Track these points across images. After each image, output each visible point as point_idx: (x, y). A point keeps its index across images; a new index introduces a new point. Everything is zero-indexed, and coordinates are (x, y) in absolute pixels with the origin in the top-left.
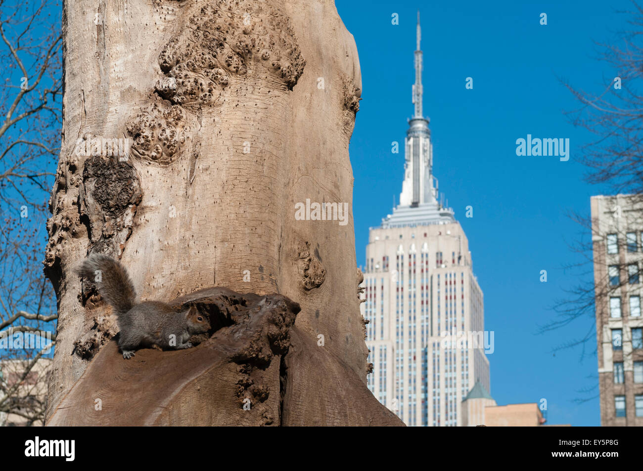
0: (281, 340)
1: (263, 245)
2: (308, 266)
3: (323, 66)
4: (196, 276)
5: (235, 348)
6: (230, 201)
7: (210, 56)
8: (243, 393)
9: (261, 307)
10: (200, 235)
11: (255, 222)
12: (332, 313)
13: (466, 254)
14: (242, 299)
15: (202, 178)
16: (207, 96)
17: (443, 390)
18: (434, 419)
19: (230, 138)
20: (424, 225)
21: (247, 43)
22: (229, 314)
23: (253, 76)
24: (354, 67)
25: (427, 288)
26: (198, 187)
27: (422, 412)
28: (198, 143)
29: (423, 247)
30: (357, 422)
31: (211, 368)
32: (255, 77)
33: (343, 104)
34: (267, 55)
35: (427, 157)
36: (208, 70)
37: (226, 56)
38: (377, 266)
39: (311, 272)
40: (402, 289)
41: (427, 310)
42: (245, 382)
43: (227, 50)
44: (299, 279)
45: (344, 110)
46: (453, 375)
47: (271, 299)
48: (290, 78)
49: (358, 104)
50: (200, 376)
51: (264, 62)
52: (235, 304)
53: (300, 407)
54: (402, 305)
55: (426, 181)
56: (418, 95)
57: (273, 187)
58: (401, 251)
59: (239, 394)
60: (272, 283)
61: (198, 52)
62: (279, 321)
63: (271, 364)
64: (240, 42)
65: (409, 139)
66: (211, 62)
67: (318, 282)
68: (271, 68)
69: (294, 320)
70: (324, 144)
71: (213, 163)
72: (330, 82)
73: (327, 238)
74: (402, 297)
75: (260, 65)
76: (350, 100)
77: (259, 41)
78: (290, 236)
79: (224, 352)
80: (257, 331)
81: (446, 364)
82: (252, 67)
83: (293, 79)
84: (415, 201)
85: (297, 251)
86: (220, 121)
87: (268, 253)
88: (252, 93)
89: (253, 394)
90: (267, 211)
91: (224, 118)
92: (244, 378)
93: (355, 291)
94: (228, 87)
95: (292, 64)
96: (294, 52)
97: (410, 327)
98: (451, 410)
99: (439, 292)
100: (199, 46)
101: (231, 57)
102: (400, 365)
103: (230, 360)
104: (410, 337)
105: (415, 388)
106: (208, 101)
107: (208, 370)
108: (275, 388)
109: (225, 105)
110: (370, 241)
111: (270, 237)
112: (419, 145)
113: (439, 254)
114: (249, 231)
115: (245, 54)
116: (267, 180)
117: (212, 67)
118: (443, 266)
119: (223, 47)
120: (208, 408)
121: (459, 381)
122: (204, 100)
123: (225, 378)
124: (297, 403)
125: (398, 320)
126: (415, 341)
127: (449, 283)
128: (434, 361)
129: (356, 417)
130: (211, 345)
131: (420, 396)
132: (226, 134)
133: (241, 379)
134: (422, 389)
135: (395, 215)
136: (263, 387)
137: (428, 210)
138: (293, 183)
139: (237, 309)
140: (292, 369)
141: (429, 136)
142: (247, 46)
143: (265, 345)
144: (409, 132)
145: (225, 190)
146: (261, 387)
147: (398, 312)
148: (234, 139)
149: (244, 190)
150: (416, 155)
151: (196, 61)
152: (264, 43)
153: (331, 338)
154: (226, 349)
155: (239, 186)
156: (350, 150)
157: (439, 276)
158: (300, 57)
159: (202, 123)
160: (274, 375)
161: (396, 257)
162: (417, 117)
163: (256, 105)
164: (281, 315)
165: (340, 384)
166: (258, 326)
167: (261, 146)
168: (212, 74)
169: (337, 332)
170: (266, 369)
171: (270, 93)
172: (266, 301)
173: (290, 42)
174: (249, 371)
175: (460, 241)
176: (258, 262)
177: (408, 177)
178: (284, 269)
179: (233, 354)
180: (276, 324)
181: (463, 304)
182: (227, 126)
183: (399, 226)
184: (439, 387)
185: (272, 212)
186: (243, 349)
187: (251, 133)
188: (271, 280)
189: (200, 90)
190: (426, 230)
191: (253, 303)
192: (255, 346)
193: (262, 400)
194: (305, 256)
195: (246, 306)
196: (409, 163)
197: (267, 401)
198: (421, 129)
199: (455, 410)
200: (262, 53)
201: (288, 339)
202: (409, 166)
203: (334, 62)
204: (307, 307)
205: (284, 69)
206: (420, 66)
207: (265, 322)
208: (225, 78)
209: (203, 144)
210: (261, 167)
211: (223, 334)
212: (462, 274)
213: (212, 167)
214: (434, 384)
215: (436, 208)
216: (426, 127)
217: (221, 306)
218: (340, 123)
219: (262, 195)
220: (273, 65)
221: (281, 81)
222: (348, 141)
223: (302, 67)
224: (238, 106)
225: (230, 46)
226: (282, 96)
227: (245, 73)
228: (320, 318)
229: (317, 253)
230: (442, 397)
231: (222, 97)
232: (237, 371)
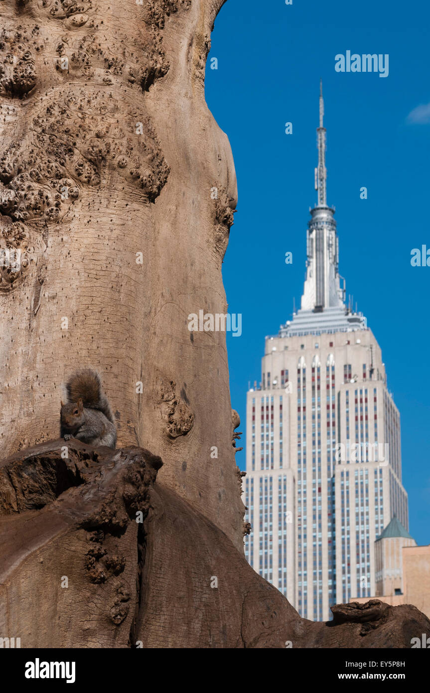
0: (139, 501)
1: (119, 387)
2: (173, 410)
3: (191, 173)
4: (41, 424)
5: (84, 513)
6: (81, 334)
7: (58, 164)
8: (94, 565)
9: (115, 463)
10: (46, 375)
11: (110, 359)
12: (201, 465)
13: (379, 366)
14: (93, 452)
15: (48, 308)
16: (54, 211)
17: (353, 528)
18: (343, 562)
19: (80, 260)
20: (330, 332)
21: (101, 148)
22: (78, 472)
23: (108, 187)
24: (228, 172)
25: (334, 407)
26: (43, 320)
27: (329, 553)
28: (44, 267)
29: (328, 359)
30: (229, 597)
31: (56, 536)
32: (110, 188)
33: (214, 217)
34: (124, 161)
35: (332, 252)
36: (55, 181)
37: (76, 164)
38: (275, 382)
39: (176, 417)
40: (304, 408)
41: (334, 433)
42: (96, 552)
43: (77, 157)
44: (162, 425)
45: (215, 224)
46: (365, 509)
47: (127, 453)
48: (151, 188)
49: (232, 217)
50: (43, 546)
51: (121, 170)
52: (85, 459)
53: (161, 580)
54: (304, 428)
55: (332, 281)
56: (321, 180)
57: (131, 317)
58: (302, 365)
59: (90, 566)
60: (130, 432)
61: (43, 159)
62: (137, 479)
63: (128, 530)
64: (93, 147)
65: (311, 232)
66: (58, 170)
67: (185, 429)
68: (130, 178)
69: (155, 477)
70: (192, 265)
71: (61, 290)
72: (198, 192)
73: (195, 376)
74: (304, 418)
75: (115, 174)
76: (222, 213)
77: (114, 146)
78: (152, 375)
79: (71, 517)
80: (111, 492)
81: (357, 497)
82: (106, 176)
83: (155, 190)
84: (319, 305)
85: (160, 392)
86: (70, 241)
87: (126, 396)
88: (107, 207)
89: (106, 566)
90: (124, 346)
91: (73, 237)
92: (95, 547)
93: (229, 438)
94: (79, 200)
95: (153, 172)
96: (156, 158)
97: (314, 453)
98: (363, 552)
99: (347, 412)
100: (44, 152)
101: (82, 165)
102: (303, 499)
103: (79, 526)
104: (314, 466)
105: (320, 526)
106: (55, 217)
107: (53, 539)
108: (132, 558)
109: (76, 222)
110: (266, 353)
111: (128, 377)
112: (323, 239)
113: (347, 367)
114: (103, 370)
115: (98, 161)
116: (124, 309)
117: (59, 176)
118: (352, 381)
119: (72, 153)
120: (53, 584)
121: (372, 517)
122: (51, 216)
123: (73, 548)
124: (158, 576)
125: (299, 446)
126: (320, 470)
127: (359, 401)
128: (343, 493)
129: (228, 591)
130: (56, 508)
131: (326, 535)
132: (76, 255)
133: (92, 548)
134: (329, 527)
135: (295, 321)
136: (118, 557)
137: (334, 315)
138: (155, 312)
139: (87, 465)
140: (152, 536)
141: (335, 228)
142: (100, 151)
143: (120, 508)
144: (312, 224)
145: (75, 323)
146: (115, 558)
147: (299, 436)
148: (86, 262)
149: (97, 322)
150: (320, 250)
151: (41, 170)
152: (121, 148)
153: (200, 494)
154: (73, 513)
155: (92, 317)
156: (223, 271)
157: (347, 392)
158: (163, 164)
159: (49, 243)
160: (131, 543)
161: (296, 371)
162: (320, 206)
163: (111, 220)
164: (139, 472)
165: (210, 552)
166: (111, 486)
167: (117, 269)
168: (59, 185)
169: (208, 487)
170: (122, 536)
171: (128, 206)
172: (122, 456)
173: (151, 146)
174: (101, 539)
175: (372, 351)
176: (113, 407)
177: (310, 276)
178: (145, 414)
179: (82, 520)
180: (133, 484)
181: (376, 426)
182: (77, 246)
183: (301, 335)
184: (348, 524)
185: (130, 347)
186: (94, 513)
187: (105, 254)
188: (130, 428)
189: (45, 204)
190: (332, 339)
191: (106, 459)
192: (108, 510)
193: (117, 573)
194: (169, 399)
195: (98, 462)
196: (311, 260)
197: (123, 574)
198: (324, 220)
199: (368, 552)
200: (118, 159)
201: (147, 500)
202: (311, 264)
203: (204, 168)
204: (172, 458)
205: (145, 178)
206: (324, 145)
207: (121, 481)
208: (75, 189)
209: (49, 267)
210: (117, 294)
211: (71, 495)
212: (375, 390)
213: (60, 294)
214: (343, 521)
215: (344, 312)
216: (330, 217)
217: (68, 462)
218: (211, 240)
219: (118, 327)
220: (131, 173)
221: (141, 192)
222: (220, 261)
223: (166, 175)
224: (90, 223)
225: (80, 151)
226: (141, 210)
227: (98, 183)
228: (187, 471)
229: (184, 395)
230: (353, 536)
231: (71, 212)
232: (86, 539)
